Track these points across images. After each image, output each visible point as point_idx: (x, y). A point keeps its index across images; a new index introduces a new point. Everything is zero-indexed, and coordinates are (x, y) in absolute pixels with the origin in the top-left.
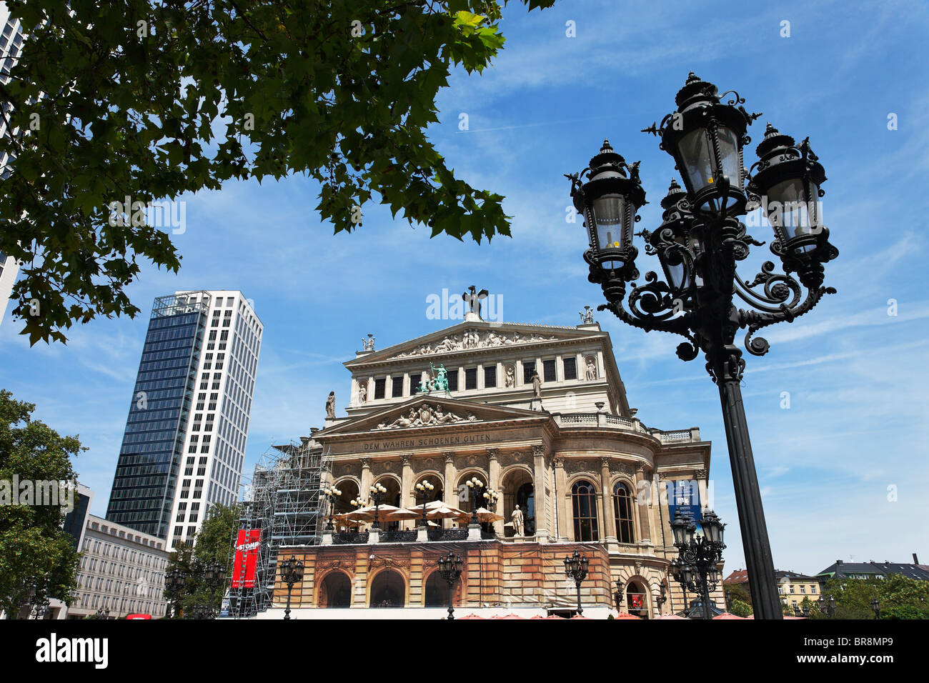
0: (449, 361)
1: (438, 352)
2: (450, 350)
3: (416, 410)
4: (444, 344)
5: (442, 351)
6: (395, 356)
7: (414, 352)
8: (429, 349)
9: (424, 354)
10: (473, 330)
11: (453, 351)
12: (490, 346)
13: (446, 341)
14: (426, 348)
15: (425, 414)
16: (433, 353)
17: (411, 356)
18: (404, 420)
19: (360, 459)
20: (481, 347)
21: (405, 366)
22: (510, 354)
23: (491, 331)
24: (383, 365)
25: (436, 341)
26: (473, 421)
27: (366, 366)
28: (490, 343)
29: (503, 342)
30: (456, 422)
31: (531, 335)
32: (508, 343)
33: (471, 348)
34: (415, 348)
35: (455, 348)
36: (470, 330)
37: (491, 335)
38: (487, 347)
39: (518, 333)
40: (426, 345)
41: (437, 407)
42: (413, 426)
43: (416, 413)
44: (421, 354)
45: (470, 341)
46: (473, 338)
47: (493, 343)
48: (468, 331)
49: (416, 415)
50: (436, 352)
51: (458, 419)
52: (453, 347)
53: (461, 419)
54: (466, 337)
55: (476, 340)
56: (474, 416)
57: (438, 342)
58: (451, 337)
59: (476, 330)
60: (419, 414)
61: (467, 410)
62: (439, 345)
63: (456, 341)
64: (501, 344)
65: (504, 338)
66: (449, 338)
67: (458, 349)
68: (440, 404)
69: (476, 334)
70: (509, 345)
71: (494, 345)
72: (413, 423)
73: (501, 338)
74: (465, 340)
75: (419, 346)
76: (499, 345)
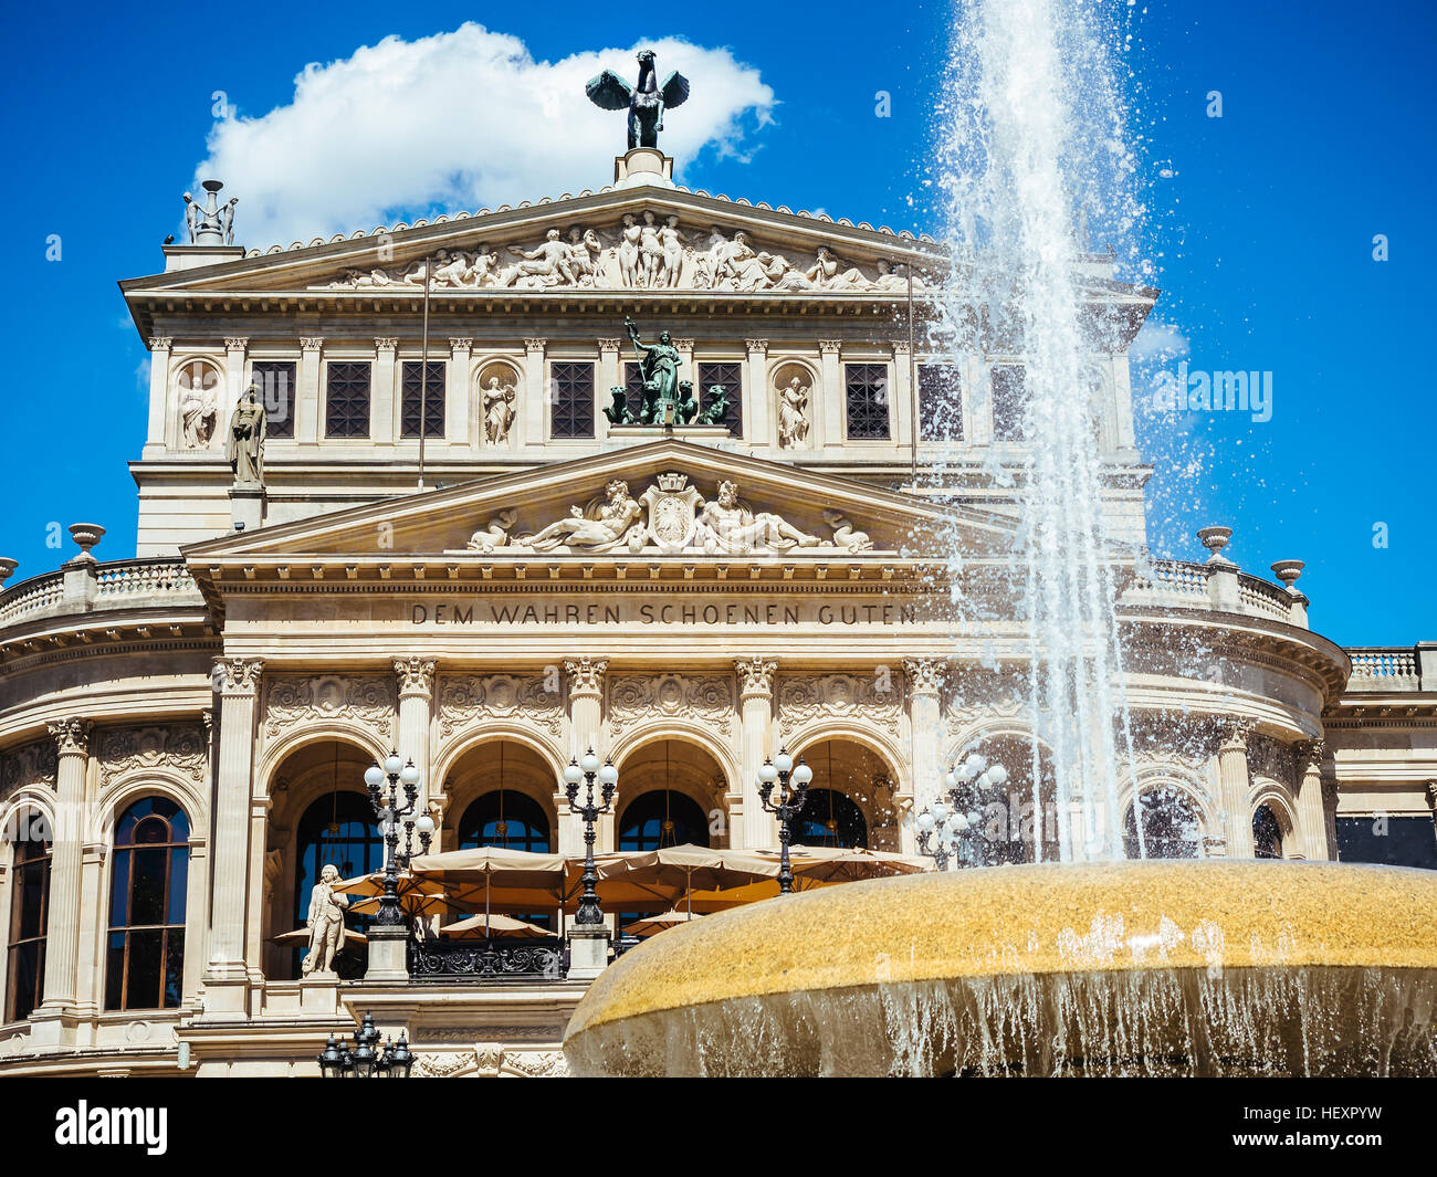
1: (522, 285)
2: (567, 281)
4: (542, 257)
5: (539, 284)
6: (342, 276)
7: (422, 272)
9: (463, 287)
10: (660, 221)
11: (579, 289)
12: (726, 286)
13: (554, 247)
14: (470, 263)
15: (670, 510)
16: (500, 285)
18: (583, 526)
19: (392, 662)
20: (686, 284)
21: (380, 322)
22: (799, 324)
23: (729, 234)
24: (293, 308)
25: (513, 242)
26: (860, 553)
27: (218, 305)
28: (725, 275)
29: (775, 279)
30: (796, 551)
31: (881, 266)
32: (793, 283)
33: (652, 288)
34: (422, 259)
35: (586, 278)
36: (649, 218)
37: (735, 247)
38: (716, 289)
39: (830, 250)
40: (471, 251)
41: (723, 489)
42: (626, 550)
43: (631, 503)
44: (450, 283)
45: (646, 257)
46: (657, 248)
47: (738, 275)
48: (641, 222)
49: (634, 509)
50: (513, 283)
51: (803, 538)
52: (581, 273)
53: (813, 539)
54: (633, 242)
55: (671, 262)
56: (861, 535)
57: (517, 249)
58: (574, 234)
59: (673, 222)
60: (645, 509)
61: (834, 512)
62: (523, 258)
63: (593, 253)
64: (768, 286)
65: (779, 262)
66: (565, 237)
67: (598, 281)
68: (731, 476)
69: (670, 233)
70: (796, 289)
71: (744, 285)
72: (621, 536)
73: (768, 263)
74: (627, 252)
75: (442, 254)
76: (760, 288)
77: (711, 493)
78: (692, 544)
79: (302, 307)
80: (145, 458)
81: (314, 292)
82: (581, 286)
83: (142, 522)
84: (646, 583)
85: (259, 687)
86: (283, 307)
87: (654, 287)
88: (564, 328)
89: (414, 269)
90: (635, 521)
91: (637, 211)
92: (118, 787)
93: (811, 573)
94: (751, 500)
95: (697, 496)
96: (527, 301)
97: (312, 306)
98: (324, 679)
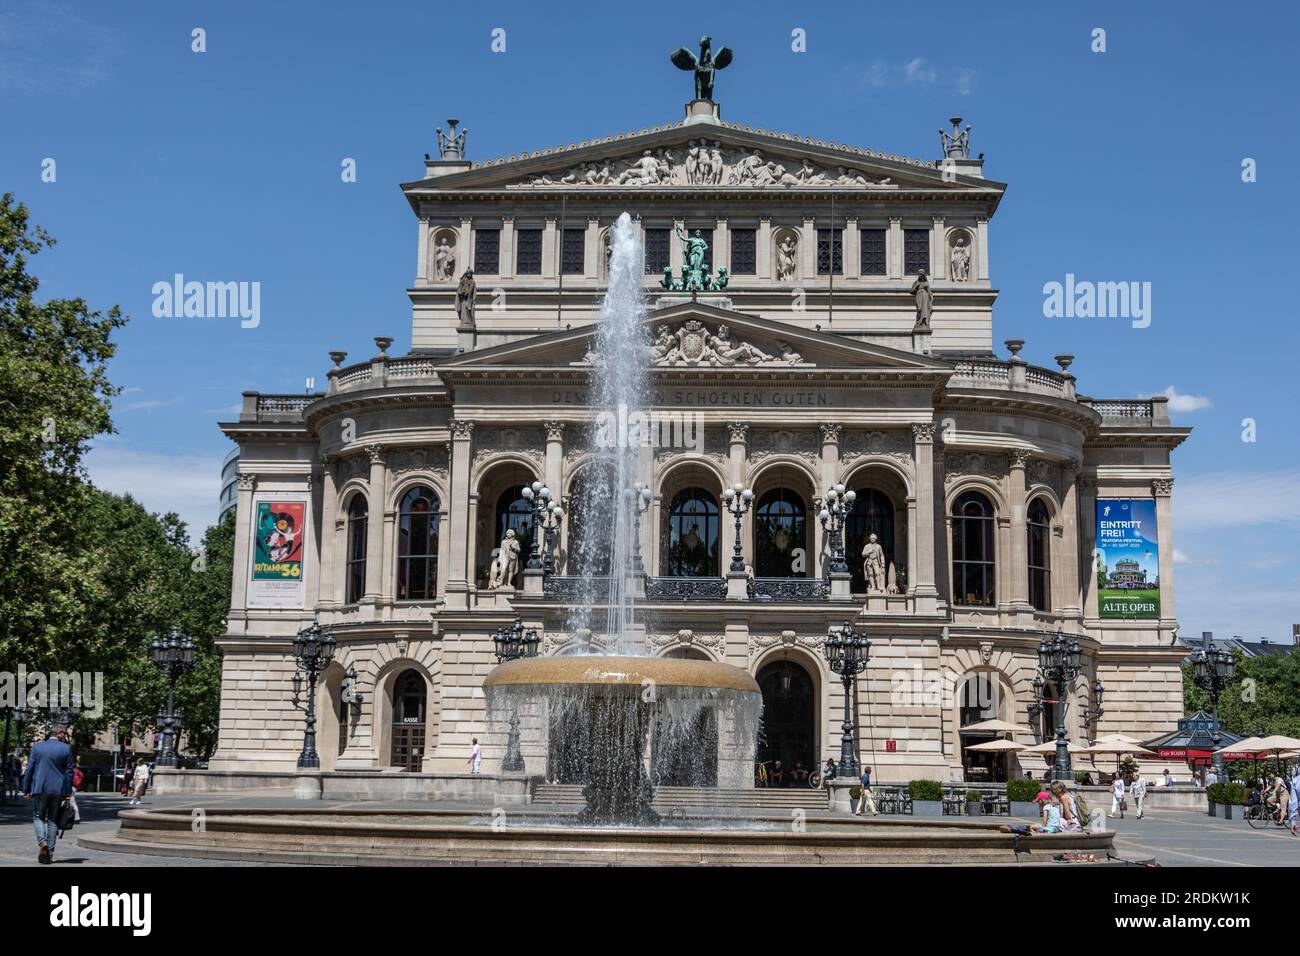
0: (652, 205)
1: (629, 184)
2: (655, 181)
3: (672, 331)
4: (640, 166)
5: (638, 183)
6: (526, 179)
7: (572, 177)
8: (605, 172)
9: (595, 184)
10: (710, 144)
12: (747, 183)
13: (648, 161)
14: (599, 170)
15: (692, 341)
16: (615, 183)
17: (562, 186)
19: (543, 422)
20: (724, 182)
21: (548, 206)
22: (791, 205)
23: (750, 151)
24: (498, 198)
25: (624, 157)
26: (796, 365)
27: (456, 197)
28: (747, 176)
29: (777, 178)
30: (760, 364)
31: (840, 170)
32: (787, 181)
33: (705, 184)
34: (572, 168)
35: (666, 179)
36: (703, 142)
37: (752, 160)
38: (742, 185)
39: (810, 161)
40: (599, 165)
41: (721, 329)
42: (667, 364)
43: (671, 337)
44: (588, 183)
45: (702, 166)
46: (708, 161)
47: (755, 177)
48: (698, 144)
49: (672, 340)
50: (623, 182)
51: (764, 357)
52: (663, 176)
53: (770, 357)
54: (693, 157)
55: (716, 167)
56: (797, 355)
57: (626, 161)
58: (660, 152)
59: (717, 144)
60: (678, 340)
61: (782, 341)
62: (630, 167)
63: (671, 164)
64: (773, 183)
65: (780, 168)
66: (654, 154)
67: (673, 181)
68: (726, 323)
69: (716, 153)
70: (789, 185)
71: (758, 183)
72: (665, 356)
73: (773, 168)
74: (691, 164)
75: (583, 165)
76: (768, 185)
77: (715, 332)
78: (703, 359)
79: (503, 198)
80: (417, 286)
81: (511, 189)
82: (663, 184)
83: (415, 323)
84: (678, 381)
85: (473, 436)
86: (492, 198)
87: (706, 185)
88: (652, 208)
89: (567, 174)
90: (673, 346)
91: (697, 138)
92: (402, 481)
93: (769, 375)
94: (736, 336)
95: (707, 333)
96: (631, 193)
97: (508, 197)
98: (507, 431)
